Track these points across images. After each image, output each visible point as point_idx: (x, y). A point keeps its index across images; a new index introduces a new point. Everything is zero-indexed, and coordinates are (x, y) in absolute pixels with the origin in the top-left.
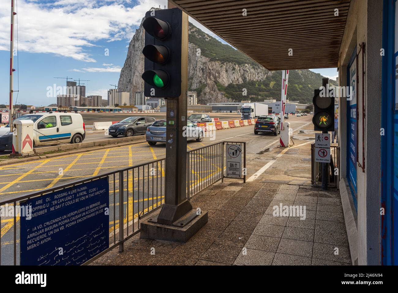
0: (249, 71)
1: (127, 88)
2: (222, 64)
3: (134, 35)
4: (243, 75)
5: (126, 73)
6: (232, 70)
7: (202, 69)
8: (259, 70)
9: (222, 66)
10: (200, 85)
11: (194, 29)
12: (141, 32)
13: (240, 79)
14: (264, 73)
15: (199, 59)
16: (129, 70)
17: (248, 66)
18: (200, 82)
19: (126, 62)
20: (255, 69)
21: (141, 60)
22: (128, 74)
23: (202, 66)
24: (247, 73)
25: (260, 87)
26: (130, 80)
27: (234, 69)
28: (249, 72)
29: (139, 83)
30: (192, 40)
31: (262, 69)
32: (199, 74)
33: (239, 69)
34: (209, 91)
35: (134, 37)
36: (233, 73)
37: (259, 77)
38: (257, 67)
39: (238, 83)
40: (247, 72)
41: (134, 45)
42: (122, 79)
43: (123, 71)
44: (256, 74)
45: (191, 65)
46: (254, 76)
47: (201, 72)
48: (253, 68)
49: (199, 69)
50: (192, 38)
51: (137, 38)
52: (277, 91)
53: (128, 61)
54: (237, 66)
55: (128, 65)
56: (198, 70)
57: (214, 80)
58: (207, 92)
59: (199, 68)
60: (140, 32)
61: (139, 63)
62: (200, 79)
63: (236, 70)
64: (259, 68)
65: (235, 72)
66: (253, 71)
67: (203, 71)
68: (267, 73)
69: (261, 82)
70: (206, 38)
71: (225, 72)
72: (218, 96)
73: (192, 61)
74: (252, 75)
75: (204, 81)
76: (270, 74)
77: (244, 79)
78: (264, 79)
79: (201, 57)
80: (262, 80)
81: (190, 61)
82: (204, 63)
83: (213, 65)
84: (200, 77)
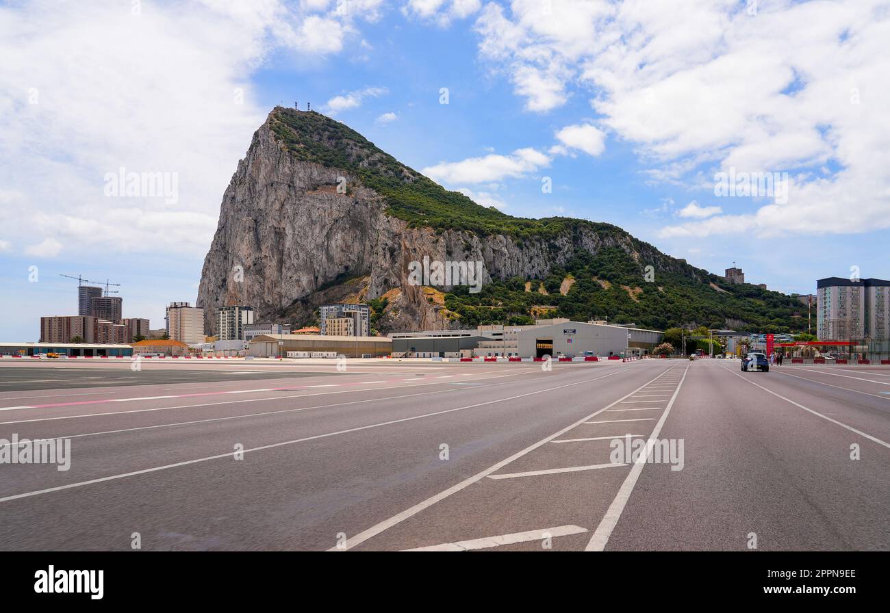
0: (507, 252)
1: (217, 300)
2: (437, 234)
3: (235, 174)
4: (491, 263)
5: (215, 266)
6: (464, 251)
7: (389, 249)
8: (534, 251)
9: (437, 241)
10: (384, 289)
11: (378, 156)
12: (250, 165)
13: (485, 273)
14: (546, 258)
15: (384, 226)
16: (222, 258)
17: (505, 240)
18: (386, 281)
19: (215, 239)
20: (522, 249)
21: (247, 231)
22: (219, 266)
23: (390, 243)
24: (503, 258)
25: (535, 292)
26: (224, 280)
27: (468, 248)
28: (508, 256)
29: (242, 287)
30: (369, 181)
31: (541, 249)
32: (383, 263)
33: (480, 246)
34: (406, 303)
35: (233, 178)
37: (533, 267)
38: (528, 243)
40: (502, 254)
41: (233, 198)
42: (206, 281)
43: (209, 261)
44: (526, 259)
45: (368, 242)
47: (388, 256)
48: (519, 246)
49: (384, 249)
50: (369, 177)
51: (240, 181)
52: (578, 302)
53: (221, 235)
54: (476, 238)
55: (219, 246)
56: (381, 252)
58: (400, 307)
59: (384, 246)
60: (248, 166)
61: (242, 240)
62: (386, 274)
63: (473, 250)
64: (533, 245)
65: (471, 254)
66: (517, 252)
67: (392, 255)
68: (554, 259)
69: (537, 280)
70: (405, 176)
71: (444, 254)
72: (427, 315)
73: (370, 231)
74: (516, 262)
75: (395, 280)
76: (561, 260)
77: (493, 272)
78: (546, 273)
79: (388, 221)
80: (540, 277)
81: (364, 232)
82: (395, 234)
83: (414, 238)
84: (386, 270)
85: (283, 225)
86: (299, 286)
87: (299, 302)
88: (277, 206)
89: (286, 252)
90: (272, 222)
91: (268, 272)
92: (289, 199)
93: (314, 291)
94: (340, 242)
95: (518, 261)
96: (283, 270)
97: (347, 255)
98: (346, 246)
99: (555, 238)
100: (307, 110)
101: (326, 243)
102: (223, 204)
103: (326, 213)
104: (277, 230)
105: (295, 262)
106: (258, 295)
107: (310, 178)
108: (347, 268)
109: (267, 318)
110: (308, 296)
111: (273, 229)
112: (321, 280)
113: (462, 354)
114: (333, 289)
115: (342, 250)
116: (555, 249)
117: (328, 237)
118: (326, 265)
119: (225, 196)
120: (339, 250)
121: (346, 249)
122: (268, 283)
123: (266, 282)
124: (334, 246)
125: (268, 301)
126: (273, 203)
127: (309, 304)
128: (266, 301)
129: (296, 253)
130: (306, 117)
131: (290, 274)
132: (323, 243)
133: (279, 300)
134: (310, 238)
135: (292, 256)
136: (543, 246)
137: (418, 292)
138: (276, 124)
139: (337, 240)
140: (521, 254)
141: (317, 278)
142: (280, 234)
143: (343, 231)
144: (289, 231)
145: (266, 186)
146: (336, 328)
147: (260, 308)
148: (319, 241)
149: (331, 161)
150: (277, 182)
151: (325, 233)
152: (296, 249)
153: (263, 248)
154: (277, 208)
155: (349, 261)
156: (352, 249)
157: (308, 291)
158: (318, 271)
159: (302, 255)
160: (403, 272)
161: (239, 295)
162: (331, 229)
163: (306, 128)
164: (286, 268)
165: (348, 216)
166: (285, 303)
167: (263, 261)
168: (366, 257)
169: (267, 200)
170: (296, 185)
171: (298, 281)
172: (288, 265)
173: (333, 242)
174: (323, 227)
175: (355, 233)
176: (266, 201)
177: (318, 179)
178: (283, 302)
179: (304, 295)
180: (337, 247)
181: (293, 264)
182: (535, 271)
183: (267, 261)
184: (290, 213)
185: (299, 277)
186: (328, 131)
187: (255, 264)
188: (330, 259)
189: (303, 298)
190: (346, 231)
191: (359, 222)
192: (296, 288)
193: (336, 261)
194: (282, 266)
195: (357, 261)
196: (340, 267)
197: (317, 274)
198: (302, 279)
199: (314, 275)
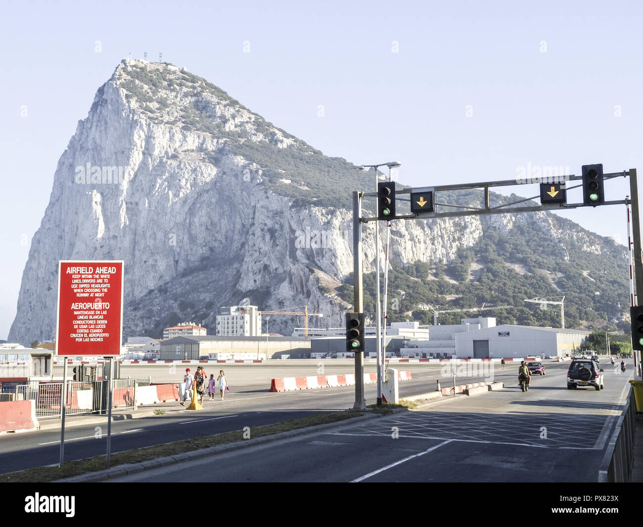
0: (406, 233)
2: (329, 214)
3: (73, 137)
4: (389, 246)
5: (47, 247)
7: (269, 230)
8: (436, 231)
10: (264, 277)
11: (245, 117)
12: (94, 127)
13: (383, 259)
14: (451, 236)
15: (261, 203)
16: (56, 238)
18: (266, 267)
19: (46, 214)
20: (423, 228)
21: (92, 206)
23: (270, 223)
24: (403, 241)
25: (440, 280)
28: (407, 237)
30: (238, 147)
32: (262, 245)
34: (292, 293)
35: (71, 142)
37: (437, 249)
38: (430, 222)
40: (402, 236)
41: (71, 166)
42: (34, 264)
43: (39, 240)
44: (428, 241)
45: (238, 220)
46: (422, 247)
47: (268, 237)
49: (262, 230)
50: (237, 142)
51: (81, 145)
53: (54, 210)
55: (53, 223)
56: (258, 233)
57: (305, 261)
58: (285, 299)
59: (262, 226)
60: (91, 128)
62: (266, 259)
65: (367, 237)
66: (418, 233)
67: (272, 236)
68: (459, 239)
70: (278, 140)
72: (320, 307)
73: (241, 206)
75: (277, 266)
76: (468, 240)
77: (391, 256)
79: (267, 197)
82: (275, 212)
83: (301, 218)
84: (266, 254)
85: (136, 199)
86: (156, 272)
87: (156, 291)
92: (143, 168)
93: (173, 279)
94: (204, 219)
96: (137, 253)
97: (213, 235)
98: (211, 224)
100: (158, 61)
102: (58, 172)
105: (151, 242)
108: (212, 249)
110: (168, 283)
111: (124, 205)
112: (182, 265)
114: (198, 276)
115: (207, 229)
117: (191, 213)
118: (187, 247)
119: (61, 163)
120: (203, 228)
121: (210, 228)
124: (197, 224)
127: (168, 294)
129: (151, 233)
130: (159, 70)
131: (144, 258)
132: (185, 220)
134: (169, 215)
135: (147, 235)
137: (307, 281)
138: (125, 80)
139: (202, 217)
140: (422, 234)
141: (177, 262)
143: (208, 206)
144: (143, 207)
145: (116, 153)
146: (230, 325)
148: (180, 218)
149: (192, 123)
150: (129, 149)
151: (186, 209)
152: (152, 228)
154: (129, 179)
155: (216, 240)
156: (218, 228)
157: (167, 278)
158: (179, 254)
160: (288, 257)
162: (194, 204)
163: (158, 84)
164: (139, 250)
165: (214, 189)
168: (236, 237)
170: (151, 152)
171: (153, 266)
172: (142, 246)
173: (196, 220)
174: (184, 202)
175: (222, 207)
178: (135, 293)
179: (161, 283)
180: (201, 225)
181: (149, 246)
182: (439, 254)
183: (117, 242)
185: (156, 261)
187: (102, 247)
188: (192, 239)
189: (161, 286)
190: (212, 207)
191: (227, 196)
192: (153, 274)
193: (199, 241)
194: (134, 247)
195: (224, 241)
196: (204, 248)
197: (177, 257)
198: (159, 263)
199: (174, 257)
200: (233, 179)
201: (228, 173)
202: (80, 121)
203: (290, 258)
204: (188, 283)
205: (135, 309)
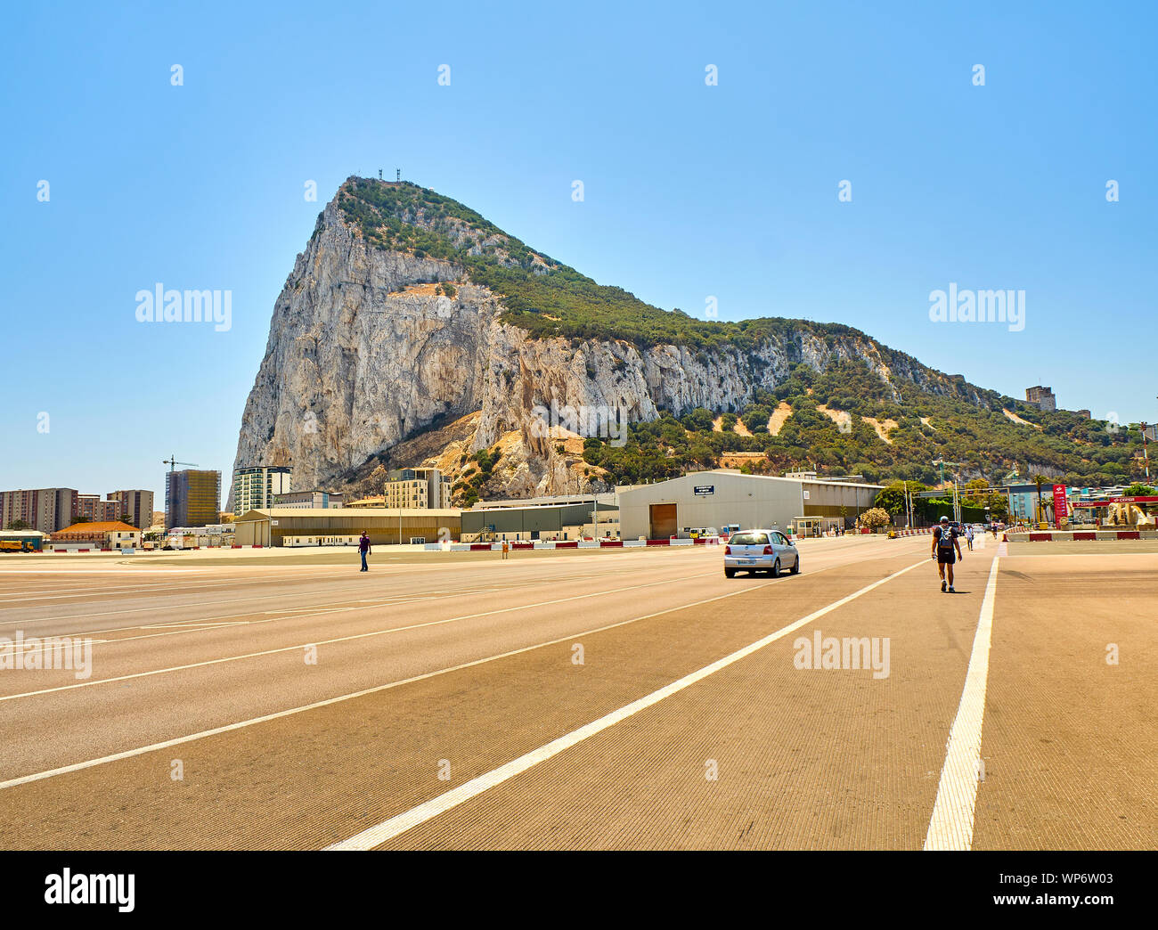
0: (682, 371)
2: (572, 347)
3: (291, 275)
4: (657, 389)
5: (260, 408)
6: (613, 371)
7: (505, 373)
8: (725, 368)
9: (572, 357)
10: (497, 435)
12: (311, 260)
13: (648, 406)
14: (746, 378)
16: (270, 396)
17: (679, 352)
18: (499, 422)
20: (706, 365)
21: (302, 354)
23: (506, 364)
24: (677, 381)
25: (728, 433)
27: (621, 366)
28: (684, 376)
31: (737, 365)
32: (496, 394)
33: (640, 362)
35: (288, 280)
36: (619, 380)
37: (725, 393)
38: (716, 357)
39: (640, 419)
40: (675, 374)
41: (287, 308)
42: (248, 431)
43: (252, 403)
44: (714, 382)
46: (705, 390)
47: (503, 382)
48: (702, 361)
49: (497, 374)
50: (482, 268)
51: (297, 282)
52: (795, 445)
53: (269, 364)
54: (632, 351)
55: (266, 379)
56: (492, 378)
59: (497, 369)
60: (308, 261)
61: (296, 369)
62: (500, 411)
63: (627, 369)
64: (724, 360)
65: (625, 376)
66: (698, 371)
67: (508, 381)
68: (757, 380)
69: (732, 414)
70: (536, 266)
71: (583, 377)
72: (556, 471)
73: (481, 347)
74: (697, 387)
75: (513, 420)
76: (768, 381)
77: (661, 402)
78: (747, 402)
79: (503, 332)
80: (737, 408)
81: (472, 349)
82: (513, 350)
83: (538, 353)
84: (501, 405)
85: (354, 344)
86: (377, 435)
87: (376, 458)
88: (347, 317)
89: (358, 384)
90: (338, 340)
91: (331, 415)
92: (363, 305)
93: (398, 442)
94: (437, 366)
95: (701, 384)
96: (354, 410)
97: (449, 386)
98: (446, 372)
99: (758, 347)
100: (396, 180)
101: (416, 369)
102: (274, 319)
103: (417, 324)
104: (347, 352)
105: (371, 397)
106: (317, 449)
107: (394, 273)
108: (448, 404)
109: (330, 484)
110: (391, 448)
111: (339, 351)
112: (409, 424)
113: (566, 534)
114: (426, 437)
115: (441, 378)
116: (757, 363)
117: (420, 358)
118: (416, 402)
119: (277, 306)
120: (437, 378)
121: (446, 376)
122: (331, 431)
123: (329, 429)
124: (429, 373)
125: (332, 459)
126: (340, 312)
127: (390, 462)
128: (329, 459)
129: (372, 385)
130: (394, 190)
131: (364, 416)
132: (413, 369)
133: (347, 456)
134: (393, 363)
135: (367, 389)
136: (740, 361)
138: (348, 200)
139: (433, 364)
140: (705, 373)
141: (403, 421)
142: (349, 357)
143: (442, 349)
144: (363, 353)
145: (332, 289)
146: (401, 496)
147: (320, 470)
148: (407, 366)
149: (427, 248)
150: (346, 282)
151: (415, 353)
152: (373, 379)
153: (325, 379)
154: (347, 320)
155: (452, 393)
156: (455, 376)
157: (390, 441)
158: (405, 411)
159: (382, 387)
160: (522, 407)
161: (289, 451)
162: (424, 347)
163: (390, 204)
164: (358, 408)
165: (449, 328)
166: (357, 461)
167: (326, 398)
168: (475, 387)
169: (331, 309)
170: (373, 285)
171: (375, 427)
172: (361, 403)
173: (427, 367)
174: (412, 345)
175: (460, 351)
176: (331, 311)
177: (406, 275)
178: (353, 459)
179: (384, 447)
180: (433, 374)
181: (368, 402)
182: (729, 399)
183: (331, 397)
184: (365, 327)
185: (377, 420)
186: (425, 207)
187: (313, 405)
188: (423, 391)
189: (383, 451)
190: (446, 350)
191: (466, 336)
192: (373, 437)
193: (431, 395)
194: (352, 404)
195: (462, 394)
196: (438, 403)
197: (403, 415)
198: (381, 423)
199: (400, 416)
200: (473, 313)
201: (466, 307)
202: (299, 255)
203: (525, 407)
204: (414, 446)
205: (351, 481)
